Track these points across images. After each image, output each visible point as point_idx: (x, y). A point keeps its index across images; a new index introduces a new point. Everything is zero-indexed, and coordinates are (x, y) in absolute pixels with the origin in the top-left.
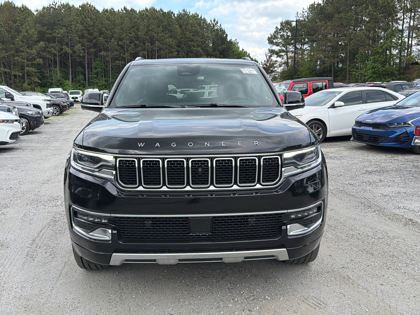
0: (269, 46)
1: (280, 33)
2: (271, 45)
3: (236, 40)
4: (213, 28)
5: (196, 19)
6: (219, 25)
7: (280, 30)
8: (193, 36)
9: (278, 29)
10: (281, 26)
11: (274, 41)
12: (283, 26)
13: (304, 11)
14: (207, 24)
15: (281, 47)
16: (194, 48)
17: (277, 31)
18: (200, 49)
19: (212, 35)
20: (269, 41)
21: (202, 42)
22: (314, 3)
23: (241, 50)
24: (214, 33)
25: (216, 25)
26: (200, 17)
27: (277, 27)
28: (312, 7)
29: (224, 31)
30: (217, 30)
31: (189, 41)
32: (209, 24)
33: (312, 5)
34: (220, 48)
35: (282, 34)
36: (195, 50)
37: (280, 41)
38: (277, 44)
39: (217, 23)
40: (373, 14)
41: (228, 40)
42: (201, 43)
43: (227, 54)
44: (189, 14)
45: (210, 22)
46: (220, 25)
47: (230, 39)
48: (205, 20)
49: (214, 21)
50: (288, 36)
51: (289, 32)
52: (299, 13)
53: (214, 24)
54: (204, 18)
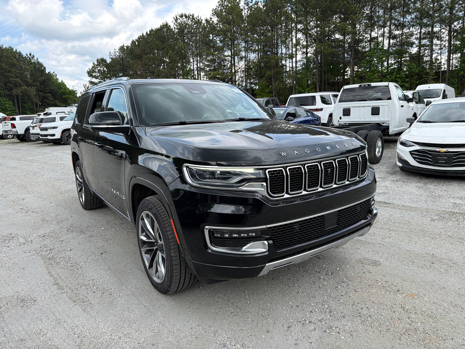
0: (89, 79)
1: (97, 68)
2: (91, 78)
3: (53, 72)
4: (30, 61)
5: (11, 52)
6: (35, 58)
7: (97, 66)
8: (10, 67)
9: (95, 64)
10: (97, 62)
11: (93, 74)
12: (99, 62)
13: (116, 51)
14: (23, 57)
15: (100, 80)
16: (12, 78)
17: (94, 66)
18: (18, 80)
19: (30, 67)
20: (88, 74)
21: (20, 73)
22: (124, 45)
23: (61, 82)
24: (32, 66)
25: (32, 58)
26: (14, 50)
27: (94, 63)
28: (122, 49)
29: (42, 64)
30: (34, 63)
31: (6, 72)
32: (25, 57)
33: (122, 47)
34: (40, 79)
35: (99, 69)
36: (13, 81)
37: (98, 75)
38: (96, 77)
39: (34, 57)
40: (173, 57)
41: (47, 73)
42: (19, 75)
43: (48, 84)
44: (2, 48)
45: (26, 56)
46: (37, 59)
47: (49, 71)
48: (20, 54)
49: (30, 55)
50: (104, 71)
51: (105, 68)
52: (112, 53)
53: (30, 58)
54: (19, 52)
